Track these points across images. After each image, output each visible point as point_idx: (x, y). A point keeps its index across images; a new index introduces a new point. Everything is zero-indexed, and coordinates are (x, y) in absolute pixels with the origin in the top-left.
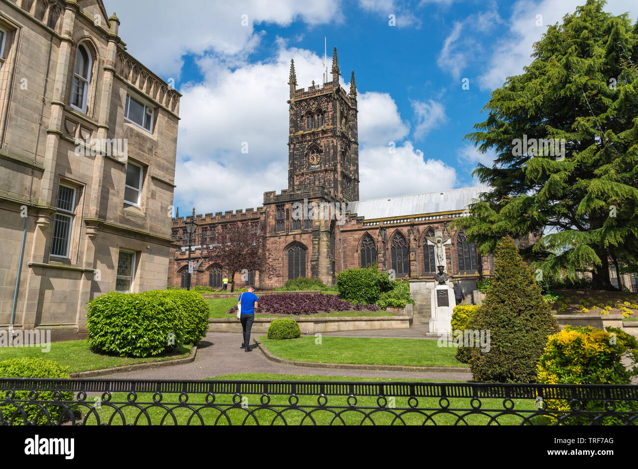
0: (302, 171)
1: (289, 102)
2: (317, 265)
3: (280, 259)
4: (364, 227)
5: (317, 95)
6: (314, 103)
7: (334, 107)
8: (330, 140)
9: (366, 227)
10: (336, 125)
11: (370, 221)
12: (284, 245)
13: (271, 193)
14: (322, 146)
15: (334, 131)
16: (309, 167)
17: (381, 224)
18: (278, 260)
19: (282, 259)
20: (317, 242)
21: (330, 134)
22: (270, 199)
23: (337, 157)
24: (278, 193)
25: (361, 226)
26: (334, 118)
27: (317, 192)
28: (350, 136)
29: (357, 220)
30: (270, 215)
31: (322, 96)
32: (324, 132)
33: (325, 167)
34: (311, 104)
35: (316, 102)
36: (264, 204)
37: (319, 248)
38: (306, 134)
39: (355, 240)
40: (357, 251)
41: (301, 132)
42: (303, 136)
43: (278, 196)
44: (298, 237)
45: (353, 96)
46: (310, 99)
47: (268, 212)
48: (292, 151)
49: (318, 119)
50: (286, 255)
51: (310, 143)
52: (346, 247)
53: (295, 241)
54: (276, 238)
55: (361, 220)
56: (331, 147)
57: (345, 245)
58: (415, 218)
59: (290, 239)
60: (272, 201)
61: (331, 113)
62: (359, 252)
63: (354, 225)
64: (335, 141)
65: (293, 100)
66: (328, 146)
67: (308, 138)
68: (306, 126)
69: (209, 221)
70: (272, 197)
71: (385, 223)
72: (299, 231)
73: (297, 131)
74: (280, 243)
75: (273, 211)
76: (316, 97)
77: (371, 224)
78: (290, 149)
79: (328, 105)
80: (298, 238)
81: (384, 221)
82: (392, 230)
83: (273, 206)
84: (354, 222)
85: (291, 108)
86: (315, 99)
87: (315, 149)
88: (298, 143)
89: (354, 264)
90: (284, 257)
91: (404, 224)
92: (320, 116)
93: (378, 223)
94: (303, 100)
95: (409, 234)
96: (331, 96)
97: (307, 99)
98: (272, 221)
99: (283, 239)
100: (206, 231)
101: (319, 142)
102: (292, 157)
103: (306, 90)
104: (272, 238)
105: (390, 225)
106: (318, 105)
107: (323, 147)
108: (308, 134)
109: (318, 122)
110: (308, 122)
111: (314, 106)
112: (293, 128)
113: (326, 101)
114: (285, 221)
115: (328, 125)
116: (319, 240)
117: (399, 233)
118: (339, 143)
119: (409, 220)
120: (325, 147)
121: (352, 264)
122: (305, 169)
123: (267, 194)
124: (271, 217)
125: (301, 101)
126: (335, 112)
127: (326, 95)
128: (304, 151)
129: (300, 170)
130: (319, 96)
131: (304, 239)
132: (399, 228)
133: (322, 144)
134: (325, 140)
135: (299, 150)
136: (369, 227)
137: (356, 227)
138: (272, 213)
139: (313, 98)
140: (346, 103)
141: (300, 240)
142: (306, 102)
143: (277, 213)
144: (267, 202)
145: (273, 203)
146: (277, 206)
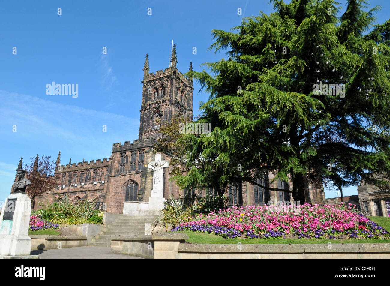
0: (148, 130)
1: (143, 82)
3: (119, 193)
5: (161, 76)
6: (159, 82)
7: (172, 84)
8: (168, 107)
12: (123, 182)
13: (117, 144)
15: (170, 101)
16: (153, 127)
18: (118, 194)
19: (121, 194)
20: (144, 180)
21: (168, 103)
22: (116, 149)
24: (123, 144)
26: (171, 91)
27: (148, 143)
28: (186, 105)
30: (116, 160)
31: (164, 77)
32: (164, 101)
34: (157, 83)
35: (160, 82)
36: (112, 152)
37: (145, 185)
41: (149, 102)
42: (150, 105)
43: (122, 146)
44: (133, 176)
46: (157, 79)
47: (115, 158)
48: (142, 116)
49: (161, 93)
50: (124, 190)
51: (155, 110)
53: (130, 179)
54: (118, 178)
56: (168, 112)
59: (127, 178)
60: (118, 150)
61: (169, 88)
64: (171, 107)
65: (146, 81)
66: (167, 112)
67: (154, 106)
68: (153, 98)
69: (85, 167)
70: (118, 147)
72: (133, 172)
73: (147, 101)
74: (120, 181)
75: (118, 157)
76: (160, 78)
78: (141, 114)
79: (168, 83)
83: (118, 154)
85: (144, 86)
86: (160, 79)
87: (158, 114)
88: (147, 110)
90: (123, 192)
92: (163, 91)
94: (152, 80)
96: (170, 77)
97: (154, 80)
98: (116, 165)
99: (123, 177)
100: (83, 174)
101: (160, 108)
102: (142, 120)
103: (155, 73)
104: (115, 177)
106: (162, 83)
107: (163, 112)
108: (154, 103)
109: (161, 95)
110: (155, 96)
111: (159, 84)
112: (144, 100)
113: (167, 80)
114: (125, 165)
115: (167, 96)
116: (146, 179)
118: (173, 109)
120: (164, 112)
122: (150, 129)
123: (115, 145)
124: (116, 162)
125: (151, 81)
126: (172, 88)
127: (167, 76)
128: (150, 116)
129: (147, 129)
130: (163, 77)
131: (136, 178)
133: (162, 110)
134: (165, 107)
135: (147, 115)
138: (117, 159)
139: (158, 79)
140: (183, 82)
141: (134, 178)
142: (154, 81)
143: (120, 159)
144: (115, 151)
145: (119, 152)
146: (121, 153)
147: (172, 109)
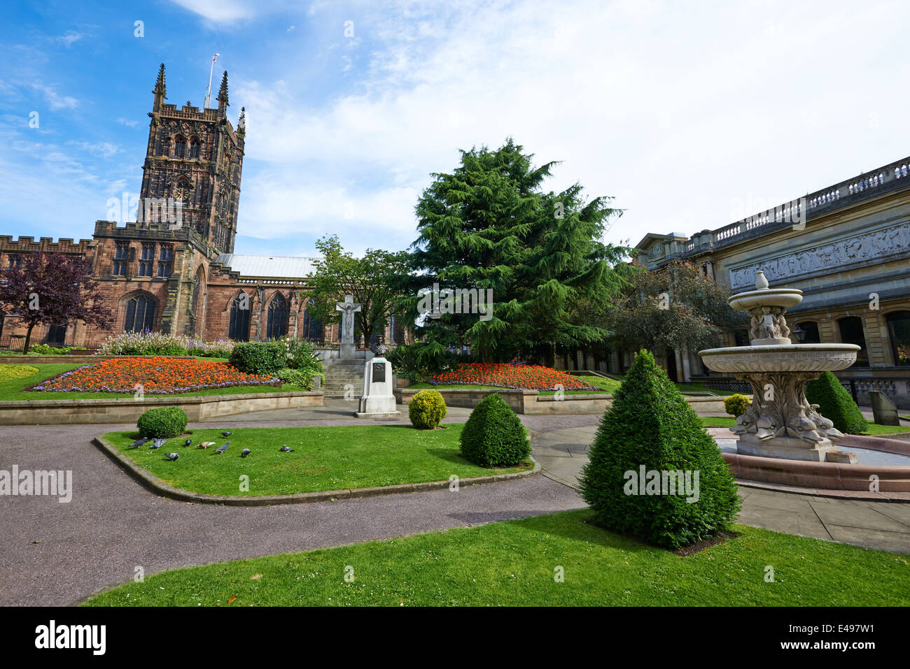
1: (151, 115)
2: (170, 321)
4: (237, 284)
5: (193, 119)
6: (188, 128)
8: (206, 176)
9: (241, 284)
10: (216, 161)
11: (246, 278)
12: (122, 293)
13: (107, 223)
14: (193, 181)
15: (211, 167)
17: (260, 283)
18: (110, 311)
19: (118, 309)
20: (174, 294)
21: (207, 170)
22: (106, 231)
23: (212, 199)
24: (121, 225)
25: (235, 282)
26: (213, 151)
28: (231, 179)
29: (230, 275)
30: (103, 252)
31: (201, 122)
32: (198, 165)
33: (194, 207)
34: (184, 127)
35: (191, 128)
36: (95, 236)
37: (176, 302)
38: (172, 162)
39: (225, 297)
40: (226, 310)
41: (164, 157)
42: (167, 162)
43: (120, 229)
44: (145, 285)
45: (240, 136)
46: (184, 121)
47: (101, 247)
48: (147, 177)
49: (192, 148)
50: (123, 306)
51: (177, 174)
52: (212, 304)
53: (141, 290)
54: (110, 283)
55: (236, 275)
56: (205, 185)
57: (211, 302)
58: (299, 282)
59: (133, 287)
60: (109, 234)
61: (209, 145)
62: (229, 311)
63: (224, 279)
65: (158, 115)
66: (202, 184)
67: (175, 167)
68: (173, 152)
70: (109, 228)
71: (265, 282)
72: (147, 278)
73: (160, 154)
74: (115, 290)
75: (109, 247)
76: (192, 121)
77: (248, 281)
78: (145, 174)
79: (208, 135)
80: (145, 287)
81: (264, 280)
82: (272, 291)
83: (110, 242)
84: (226, 276)
85: (153, 124)
86: (191, 123)
87: (183, 182)
88: (159, 169)
89: (220, 324)
90: (121, 308)
91: (287, 286)
92: (195, 145)
93: (256, 282)
94: (173, 119)
95: (290, 298)
96: (213, 126)
97: (178, 119)
98: (105, 260)
99: (120, 285)
101: (189, 175)
102: (147, 184)
103: (179, 108)
104: (105, 282)
105: (270, 285)
106: (194, 131)
107: (195, 183)
108: (176, 162)
109: (192, 152)
110: (177, 148)
111: (188, 131)
112: (154, 150)
113: (206, 130)
115: (205, 158)
116: (177, 293)
117: (279, 295)
118: (217, 184)
119: (292, 283)
120: (197, 183)
121: (217, 324)
124: (104, 254)
125: (169, 119)
126: (216, 146)
127: (206, 123)
128: (165, 181)
130: (197, 122)
131: (154, 289)
132: (280, 290)
133: (193, 179)
134: (198, 175)
135: (160, 178)
136: (246, 284)
137: (228, 283)
138: (107, 250)
139: (189, 121)
140: (232, 141)
141: (148, 289)
142: (177, 123)
143: (115, 251)
144: (101, 234)
145: (111, 237)
146: (117, 242)
147: (214, 182)
